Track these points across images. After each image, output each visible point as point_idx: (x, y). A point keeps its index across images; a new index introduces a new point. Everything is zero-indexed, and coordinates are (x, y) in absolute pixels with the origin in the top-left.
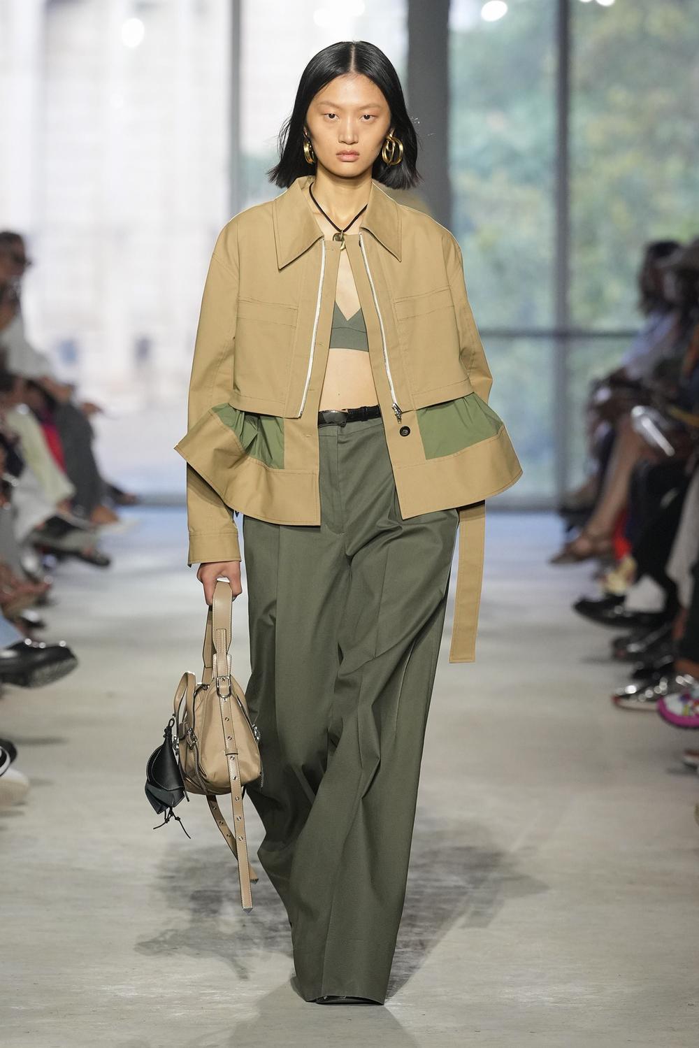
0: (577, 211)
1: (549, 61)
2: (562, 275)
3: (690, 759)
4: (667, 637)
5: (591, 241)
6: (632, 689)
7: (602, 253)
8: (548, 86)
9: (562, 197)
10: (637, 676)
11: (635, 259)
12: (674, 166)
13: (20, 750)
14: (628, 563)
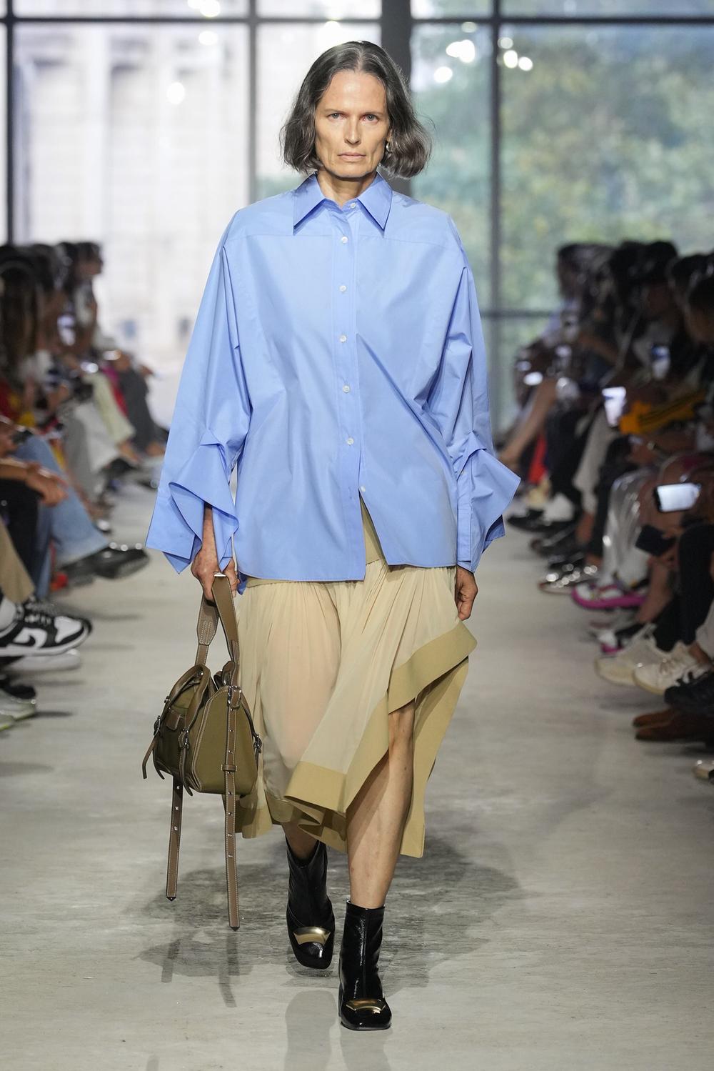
0: (507, 224)
1: (484, 110)
2: (495, 270)
3: (594, 630)
4: (572, 536)
5: (517, 244)
6: (552, 577)
7: (529, 254)
8: (485, 128)
9: (496, 213)
10: (554, 567)
11: (552, 259)
12: (580, 188)
13: (95, 624)
14: (545, 482)
